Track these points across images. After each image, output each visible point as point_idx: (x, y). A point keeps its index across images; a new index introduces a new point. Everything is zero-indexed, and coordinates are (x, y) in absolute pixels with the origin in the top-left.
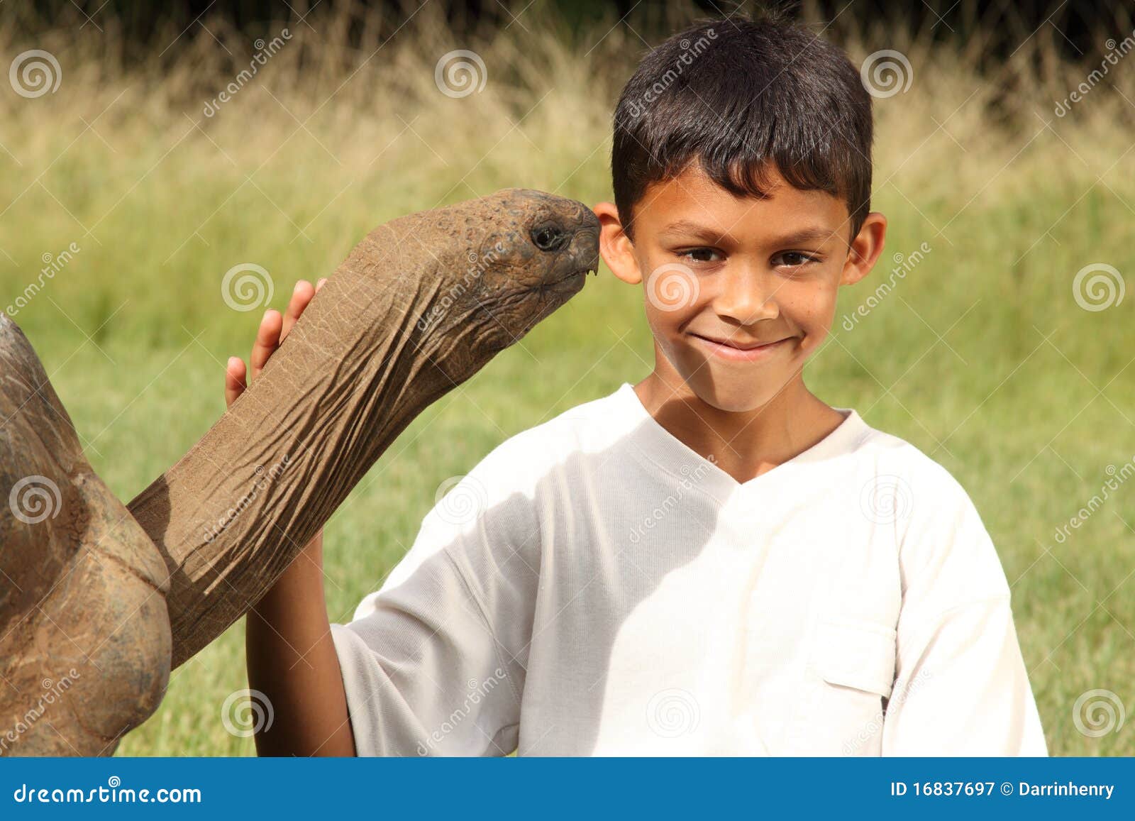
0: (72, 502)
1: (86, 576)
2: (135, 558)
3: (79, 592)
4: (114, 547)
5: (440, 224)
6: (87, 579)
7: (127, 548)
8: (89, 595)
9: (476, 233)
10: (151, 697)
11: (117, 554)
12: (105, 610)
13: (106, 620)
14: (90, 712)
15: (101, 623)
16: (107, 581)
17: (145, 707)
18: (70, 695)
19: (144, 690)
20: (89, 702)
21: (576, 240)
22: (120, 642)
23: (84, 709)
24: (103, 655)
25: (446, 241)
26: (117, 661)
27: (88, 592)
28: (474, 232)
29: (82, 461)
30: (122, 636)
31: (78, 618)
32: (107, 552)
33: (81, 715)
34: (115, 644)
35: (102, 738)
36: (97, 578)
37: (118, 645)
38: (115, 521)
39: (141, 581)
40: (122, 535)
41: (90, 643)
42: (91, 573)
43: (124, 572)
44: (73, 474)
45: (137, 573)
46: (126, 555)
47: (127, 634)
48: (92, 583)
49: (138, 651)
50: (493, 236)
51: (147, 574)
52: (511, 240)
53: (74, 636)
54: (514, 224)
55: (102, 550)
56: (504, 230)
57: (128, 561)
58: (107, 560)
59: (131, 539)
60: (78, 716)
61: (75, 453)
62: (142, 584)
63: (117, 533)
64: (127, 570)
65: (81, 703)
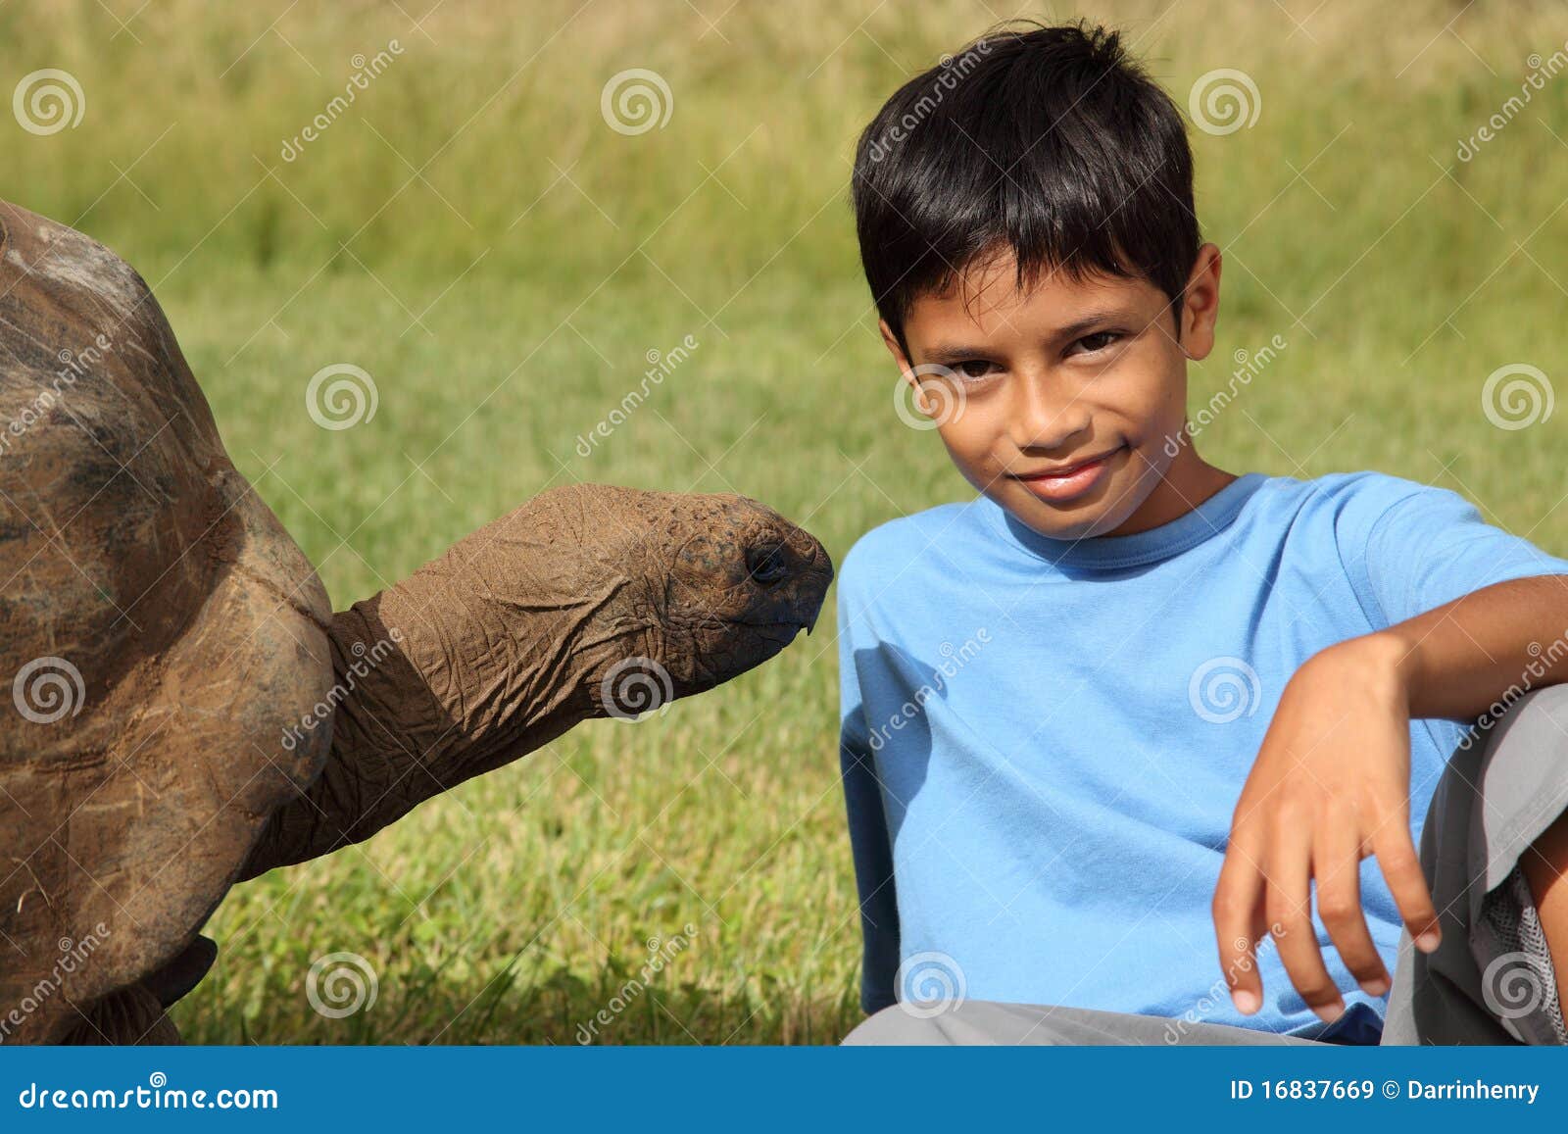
0: (210, 508)
1: (228, 605)
2: (290, 584)
3: (218, 624)
4: (262, 567)
5: (640, 506)
6: (229, 609)
7: (279, 570)
8: (231, 630)
9: (681, 528)
10: (310, 763)
11: (267, 578)
12: (251, 650)
13: (253, 663)
14: (233, 781)
15: (247, 667)
16: (255, 613)
17: (301, 775)
18: (208, 758)
19: (301, 755)
20: (231, 767)
21: (797, 582)
22: (271, 691)
23: (224, 776)
24: (250, 707)
25: (642, 527)
26: (266, 716)
27: (231, 626)
28: (679, 527)
29: (221, 454)
30: (273, 683)
31: (217, 659)
32: (254, 574)
33: (221, 783)
34: (265, 694)
35: (247, 813)
36: (243, 607)
37: (269, 695)
38: (263, 534)
39: (297, 613)
40: (273, 552)
41: (233, 692)
42: (234, 602)
43: (275, 600)
44: (210, 472)
45: (292, 603)
46: (278, 578)
47: (280, 681)
48: (235, 614)
49: (294, 703)
50: (700, 540)
51: (305, 604)
52: (721, 552)
53: (214, 682)
54: (731, 534)
55: (248, 571)
56: (716, 537)
57: (281, 588)
58: (254, 585)
59: (285, 559)
60: (217, 786)
61: (212, 444)
62: (298, 617)
63: (267, 548)
64: (279, 597)
65: (221, 769)
